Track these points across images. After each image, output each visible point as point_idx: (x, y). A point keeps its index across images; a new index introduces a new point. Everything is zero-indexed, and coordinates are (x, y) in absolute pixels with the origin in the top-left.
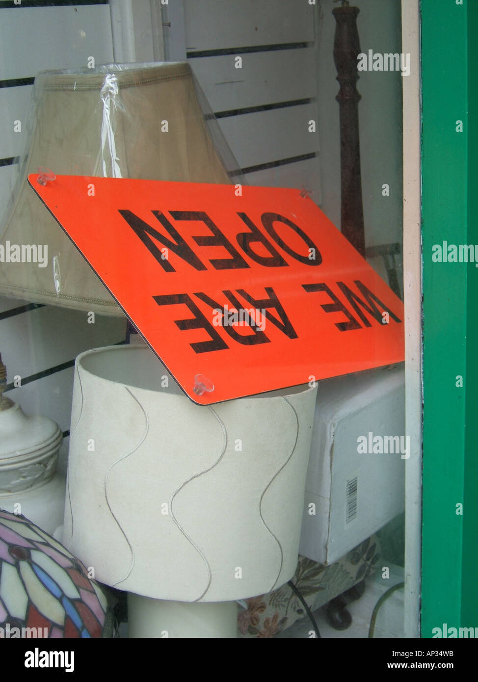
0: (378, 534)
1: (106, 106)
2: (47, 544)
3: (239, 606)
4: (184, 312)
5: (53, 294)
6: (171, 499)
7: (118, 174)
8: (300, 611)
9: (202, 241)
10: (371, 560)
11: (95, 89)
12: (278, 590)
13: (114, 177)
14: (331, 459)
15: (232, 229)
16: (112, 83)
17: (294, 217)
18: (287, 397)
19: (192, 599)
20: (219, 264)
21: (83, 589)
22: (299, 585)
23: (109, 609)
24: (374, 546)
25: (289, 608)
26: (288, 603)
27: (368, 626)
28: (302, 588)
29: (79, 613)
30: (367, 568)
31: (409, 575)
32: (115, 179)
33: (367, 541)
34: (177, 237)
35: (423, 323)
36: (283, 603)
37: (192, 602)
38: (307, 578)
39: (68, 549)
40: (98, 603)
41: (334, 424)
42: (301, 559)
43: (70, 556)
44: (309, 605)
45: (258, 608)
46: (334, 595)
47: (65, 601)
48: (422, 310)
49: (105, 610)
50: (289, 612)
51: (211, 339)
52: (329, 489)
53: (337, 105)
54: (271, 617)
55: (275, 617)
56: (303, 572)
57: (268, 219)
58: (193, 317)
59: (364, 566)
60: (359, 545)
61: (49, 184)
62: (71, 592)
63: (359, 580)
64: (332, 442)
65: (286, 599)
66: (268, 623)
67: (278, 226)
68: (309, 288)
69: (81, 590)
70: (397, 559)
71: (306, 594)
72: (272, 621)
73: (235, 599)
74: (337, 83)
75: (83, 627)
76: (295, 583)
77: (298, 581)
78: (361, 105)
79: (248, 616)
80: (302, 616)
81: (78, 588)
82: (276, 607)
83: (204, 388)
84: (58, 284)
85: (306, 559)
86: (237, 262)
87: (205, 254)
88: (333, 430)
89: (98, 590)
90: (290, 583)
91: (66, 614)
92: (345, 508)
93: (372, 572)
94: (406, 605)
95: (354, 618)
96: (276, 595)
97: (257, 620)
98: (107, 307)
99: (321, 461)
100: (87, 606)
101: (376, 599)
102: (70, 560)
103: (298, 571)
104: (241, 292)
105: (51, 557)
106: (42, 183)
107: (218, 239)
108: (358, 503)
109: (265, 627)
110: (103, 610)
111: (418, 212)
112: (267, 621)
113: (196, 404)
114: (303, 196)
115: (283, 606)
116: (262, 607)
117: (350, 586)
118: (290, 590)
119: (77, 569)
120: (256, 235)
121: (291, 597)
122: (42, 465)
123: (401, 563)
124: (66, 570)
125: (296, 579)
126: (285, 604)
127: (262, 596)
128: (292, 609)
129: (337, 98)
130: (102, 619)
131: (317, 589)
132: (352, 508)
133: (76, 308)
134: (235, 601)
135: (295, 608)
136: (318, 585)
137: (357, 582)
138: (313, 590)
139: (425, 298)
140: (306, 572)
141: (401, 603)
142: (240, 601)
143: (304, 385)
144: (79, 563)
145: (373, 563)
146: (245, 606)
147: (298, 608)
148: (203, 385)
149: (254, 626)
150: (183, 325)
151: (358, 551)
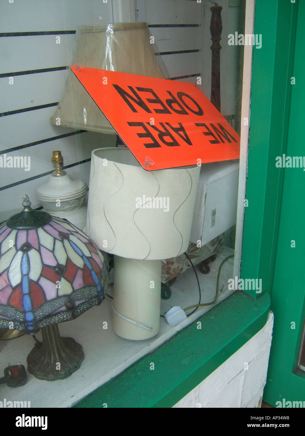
0: (223, 234)
1: (108, 39)
2: (77, 232)
3: (163, 262)
4: (141, 130)
5: (84, 125)
6: (133, 214)
7: (112, 69)
8: (189, 266)
9: (150, 101)
10: (220, 245)
11: (103, 32)
12: (180, 256)
13: (111, 70)
14: (205, 200)
15: (164, 97)
16: (111, 28)
17: (191, 95)
18: (187, 169)
19: (142, 259)
20: (157, 111)
21: (93, 253)
22: (189, 254)
23: (105, 261)
24: (221, 239)
25: (184, 264)
26: (184, 262)
27: (217, 273)
28: (190, 256)
29: (90, 263)
30: (218, 248)
31: (237, 252)
32: (112, 71)
33: (218, 237)
34: (139, 98)
35: (249, 140)
36: (182, 262)
37: (142, 260)
38: (192, 251)
39: (87, 235)
40: (100, 259)
41: (207, 185)
42: (190, 243)
43: (88, 238)
44: (193, 263)
45: (171, 264)
46: (203, 259)
47: (84, 258)
48: (249, 134)
49: (103, 262)
50: (184, 265)
51: (153, 143)
52: (204, 213)
53: (211, 51)
54: (176, 267)
55: (178, 267)
56: (190, 249)
57: (180, 95)
58: (145, 132)
59: (217, 247)
60: (215, 238)
61: (80, 71)
62: (87, 254)
63: (214, 253)
64: (206, 192)
65: (183, 260)
66: (175, 270)
67: (184, 98)
68: (197, 125)
69: (92, 253)
70: (231, 244)
71: (192, 258)
72: (177, 269)
73: (161, 259)
74: (211, 41)
75: (92, 269)
76: (187, 253)
77: (188, 253)
78: (221, 51)
79: (166, 267)
80: (189, 268)
81: (90, 252)
82: (178, 263)
83: (150, 163)
84: (85, 120)
85: (192, 243)
86: (166, 111)
87: (151, 106)
88: (206, 187)
89: (100, 253)
90: (185, 253)
91: (84, 263)
92: (210, 222)
93: (220, 250)
94: (234, 264)
95: (211, 269)
96: (179, 258)
97: (170, 268)
98: (107, 130)
99: (201, 201)
100: (94, 260)
101: (221, 261)
102: (88, 240)
103: (189, 248)
104: (167, 124)
105: (78, 238)
106: (77, 70)
107: (157, 101)
108: (216, 220)
109: (174, 272)
110: (102, 262)
111: (249, 89)
112: (174, 269)
113: (146, 170)
114: (195, 87)
115: (181, 263)
116: (173, 263)
117: (210, 256)
118: (185, 256)
119: (91, 244)
120: (174, 101)
121: (185, 259)
122: (78, 200)
123: (233, 247)
124: (85, 244)
125: (187, 252)
126: (183, 262)
127: (172, 258)
128: (185, 265)
129: (211, 48)
130: (101, 266)
131: (196, 256)
132: (213, 221)
133: (93, 131)
134: (161, 260)
135: (187, 264)
136: (197, 255)
137: (213, 254)
138: (194, 257)
139: (250, 129)
140: (192, 249)
141: (232, 264)
142: (163, 260)
143: (195, 165)
144: (92, 241)
145: (220, 246)
146: (165, 262)
147: (188, 264)
148: (149, 162)
149: (168, 271)
150: (140, 135)
151: (214, 241)
